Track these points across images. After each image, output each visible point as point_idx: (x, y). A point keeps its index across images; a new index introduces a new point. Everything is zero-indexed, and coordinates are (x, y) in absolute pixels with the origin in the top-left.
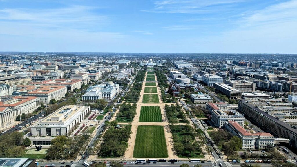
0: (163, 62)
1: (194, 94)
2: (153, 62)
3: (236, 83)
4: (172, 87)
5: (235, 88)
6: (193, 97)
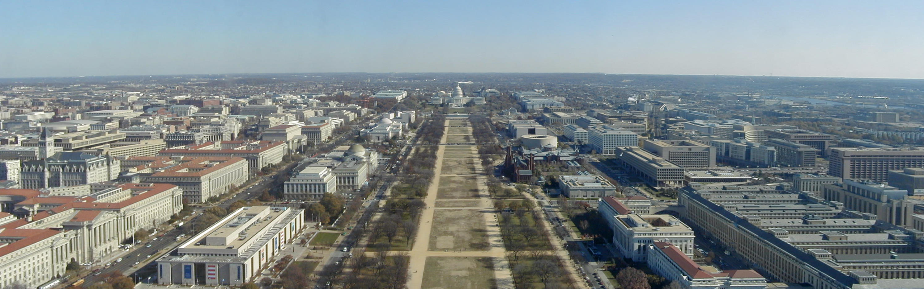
0: (490, 95)
1: (568, 176)
2: (464, 95)
3: (670, 146)
4: (514, 159)
5: (668, 160)
6: (566, 182)
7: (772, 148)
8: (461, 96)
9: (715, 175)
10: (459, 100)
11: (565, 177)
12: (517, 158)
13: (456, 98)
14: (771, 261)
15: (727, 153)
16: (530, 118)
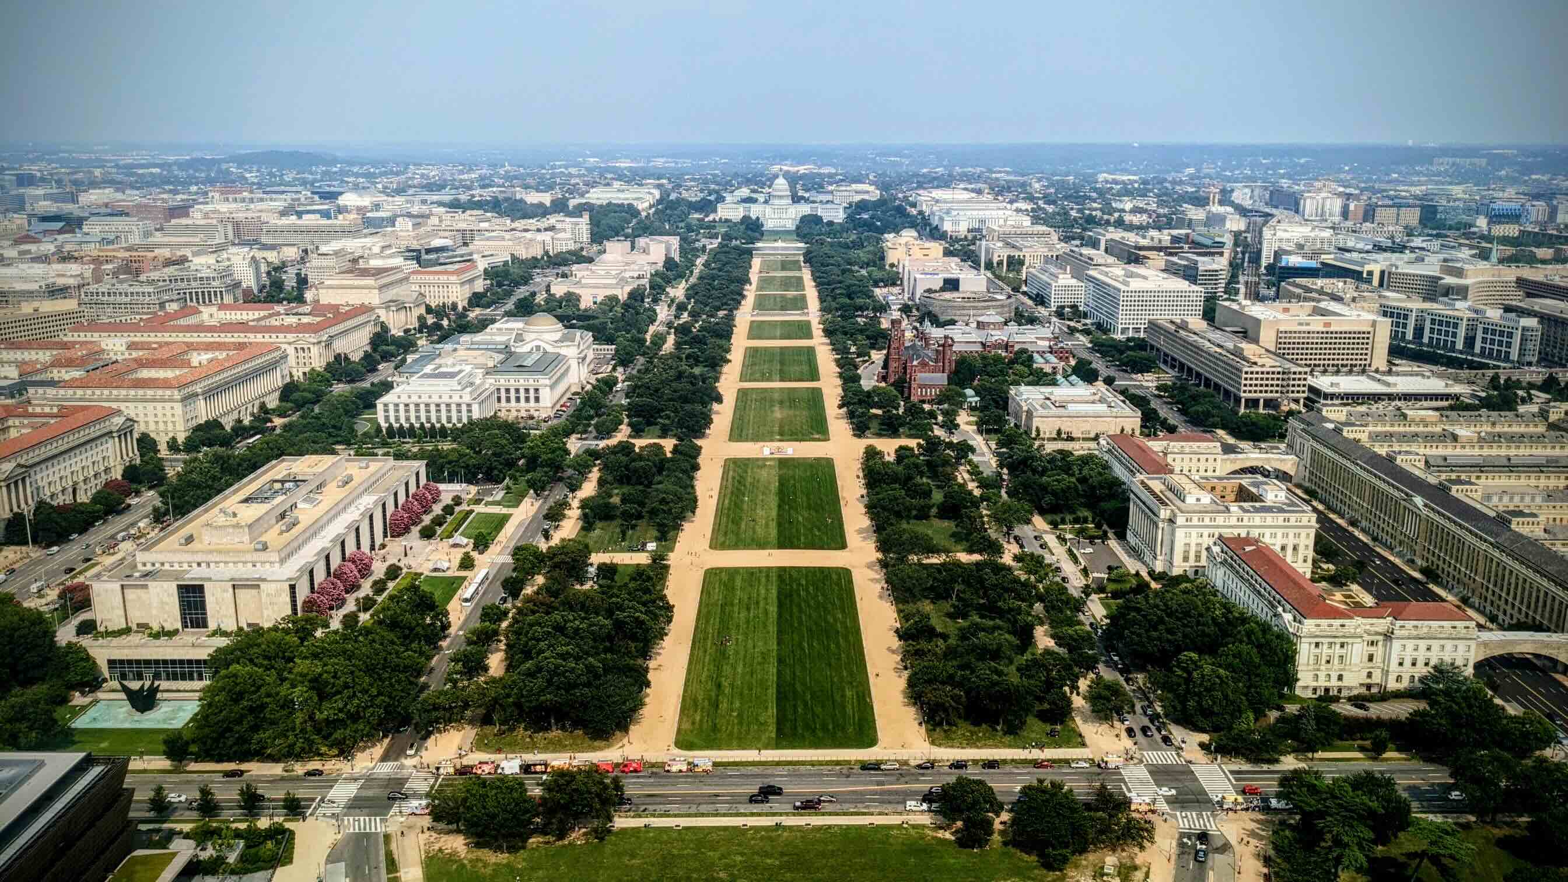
1: (1030, 388)
2: (795, 199)
3: (1281, 316)
5: (1273, 349)
6: (1025, 402)
7: (1532, 322)
8: (789, 201)
9: (1388, 384)
10: (783, 210)
11: (1022, 389)
12: (914, 347)
14: (1495, 585)
15: (1419, 331)
16: (948, 253)
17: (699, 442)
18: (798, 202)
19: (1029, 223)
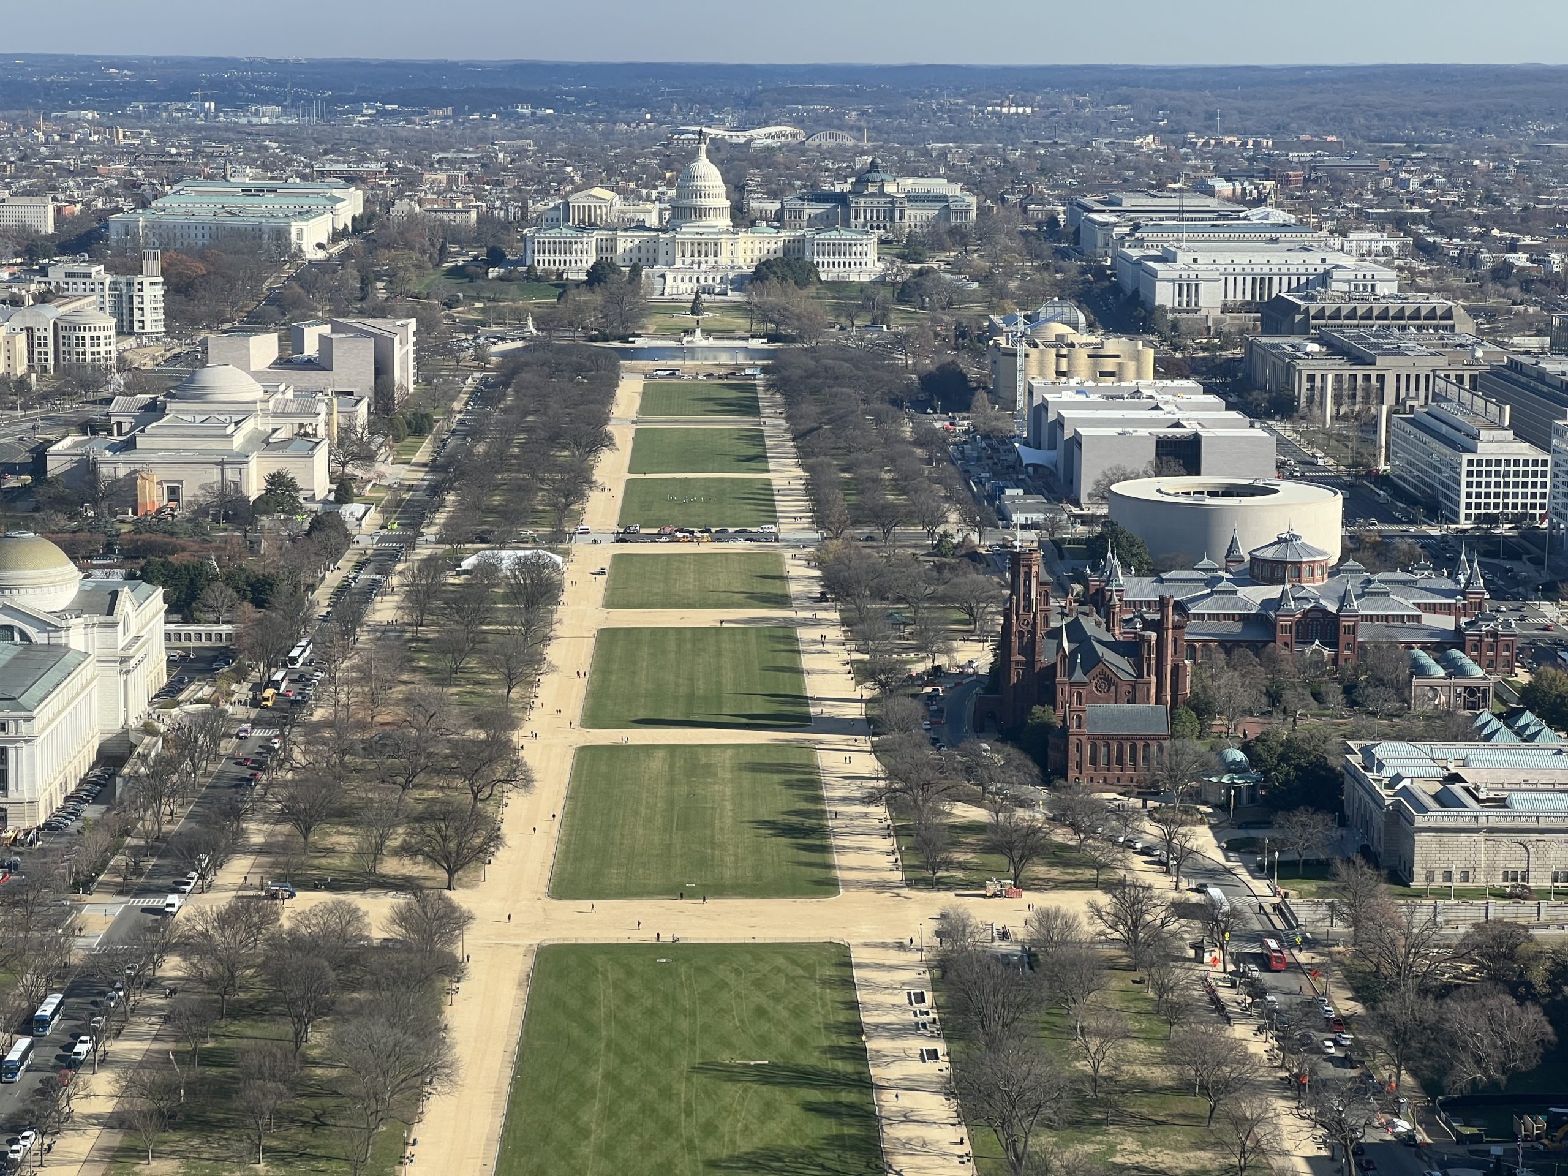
0: (913, 217)
1: (1403, 747)
2: (742, 218)
4: (1055, 634)
6: (1390, 786)
8: (725, 222)
10: (708, 248)
11: (1384, 750)
12: (1075, 630)
13: (688, 230)
16: (1167, 369)
17: (459, 897)
18: (753, 224)
19: (1390, 288)
